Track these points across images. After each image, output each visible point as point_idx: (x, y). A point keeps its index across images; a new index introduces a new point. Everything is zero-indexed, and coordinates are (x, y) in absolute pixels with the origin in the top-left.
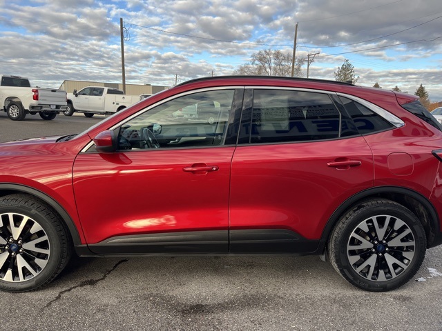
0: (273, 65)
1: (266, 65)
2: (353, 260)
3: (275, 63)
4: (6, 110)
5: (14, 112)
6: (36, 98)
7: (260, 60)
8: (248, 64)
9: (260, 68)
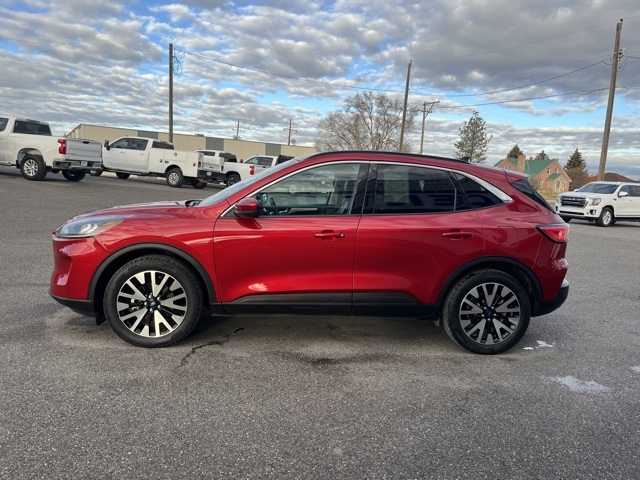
0: (375, 114)
1: (366, 114)
2: (464, 324)
3: (378, 112)
4: (19, 165)
5: (31, 169)
6: (63, 151)
7: (357, 106)
8: (341, 111)
9: (357, 118)
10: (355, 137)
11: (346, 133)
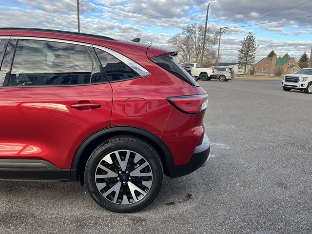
9: (188, 38)
10: (187, 47)
11: (182, 45)
